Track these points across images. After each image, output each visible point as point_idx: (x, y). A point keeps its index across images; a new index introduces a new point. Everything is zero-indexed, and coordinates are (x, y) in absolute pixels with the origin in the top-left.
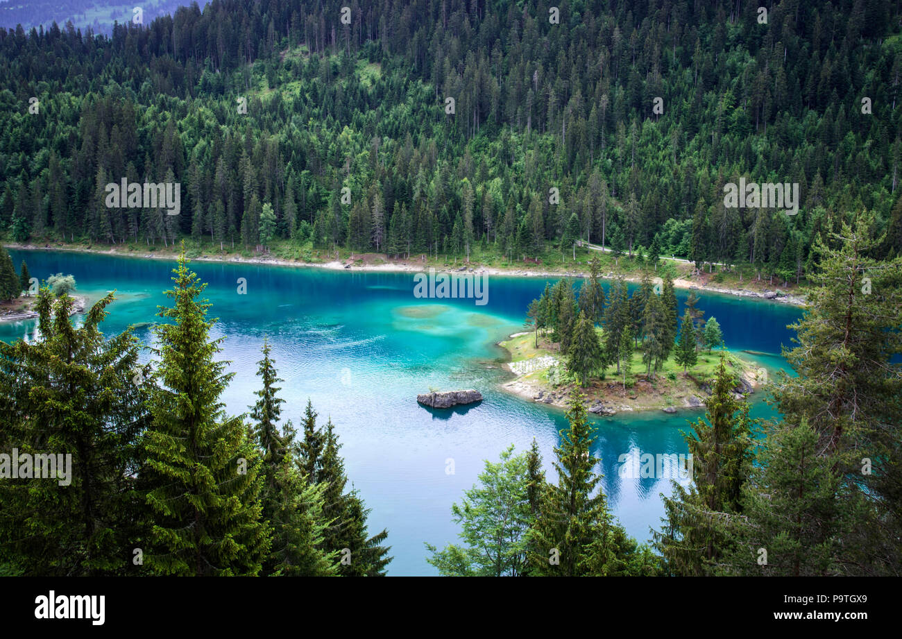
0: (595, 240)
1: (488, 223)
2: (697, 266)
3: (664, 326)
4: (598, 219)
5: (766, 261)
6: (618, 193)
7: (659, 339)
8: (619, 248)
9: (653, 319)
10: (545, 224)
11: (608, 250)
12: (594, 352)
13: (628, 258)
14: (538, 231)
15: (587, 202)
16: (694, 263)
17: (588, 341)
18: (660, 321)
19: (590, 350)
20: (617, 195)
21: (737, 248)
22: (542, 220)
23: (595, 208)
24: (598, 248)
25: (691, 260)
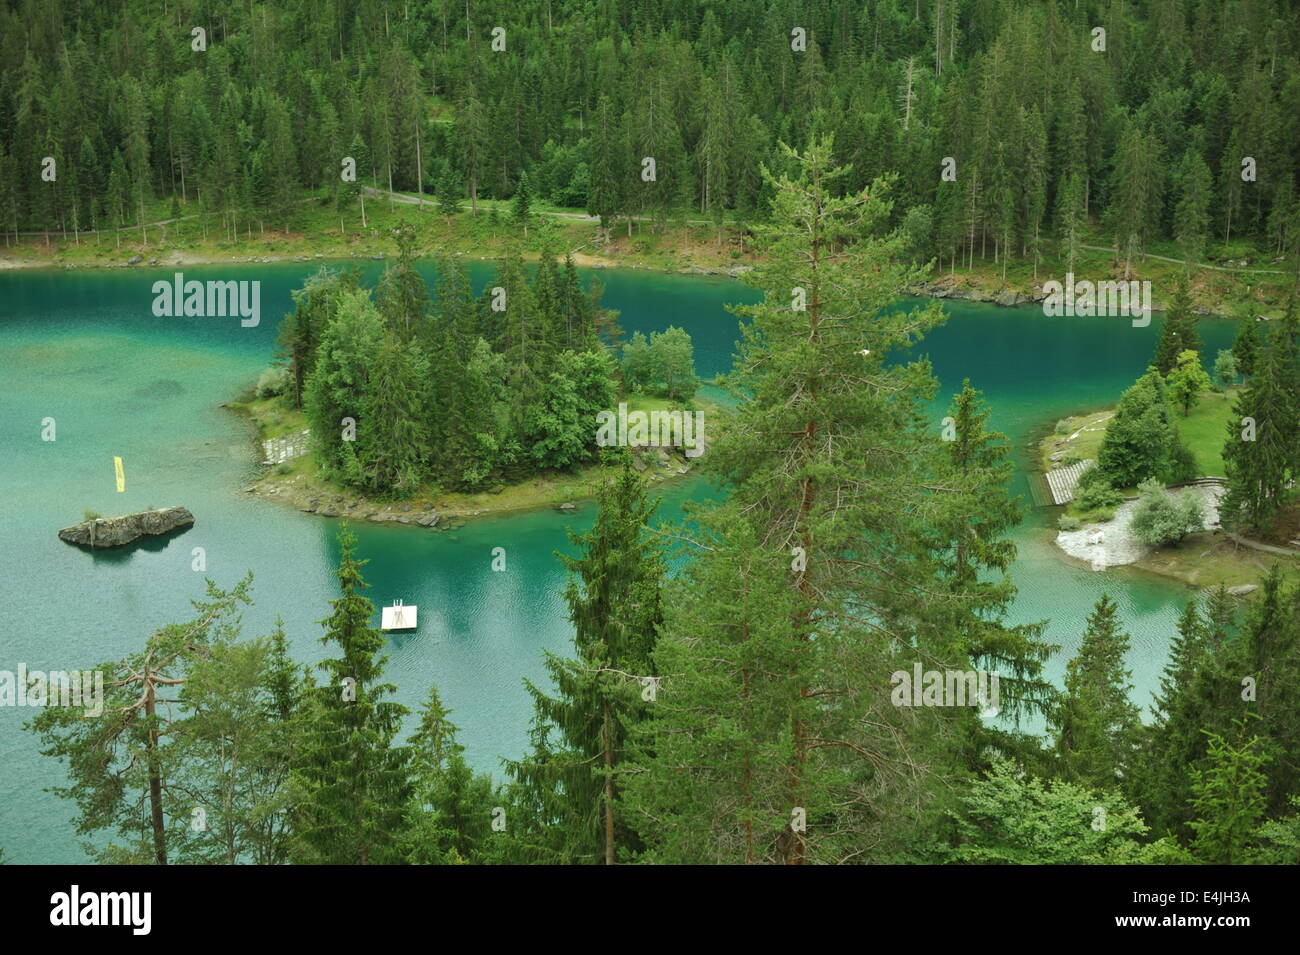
0: (403, 184)
1: (183, 162)
2: (604, 224)
3: (545, 349)
4: (406, 140)
5: (730, 207)
6: (445, 89)
7: (537, 373)
8: (451, 197)
9: (524, 335)
10: (299, 157)
11: (432, 202)
12: (413, 408)
13: (471, 217)
14: (287, 173)
15: (383, 107)
16: (597, 219)
17: (398, 387)
18: (537, 338)
19: (404, 405)
20: (441, 92)
21: (675, 185)
22: (293, 148)
23: (399, 121)
24: (409, 200)
25: (592, 214)
